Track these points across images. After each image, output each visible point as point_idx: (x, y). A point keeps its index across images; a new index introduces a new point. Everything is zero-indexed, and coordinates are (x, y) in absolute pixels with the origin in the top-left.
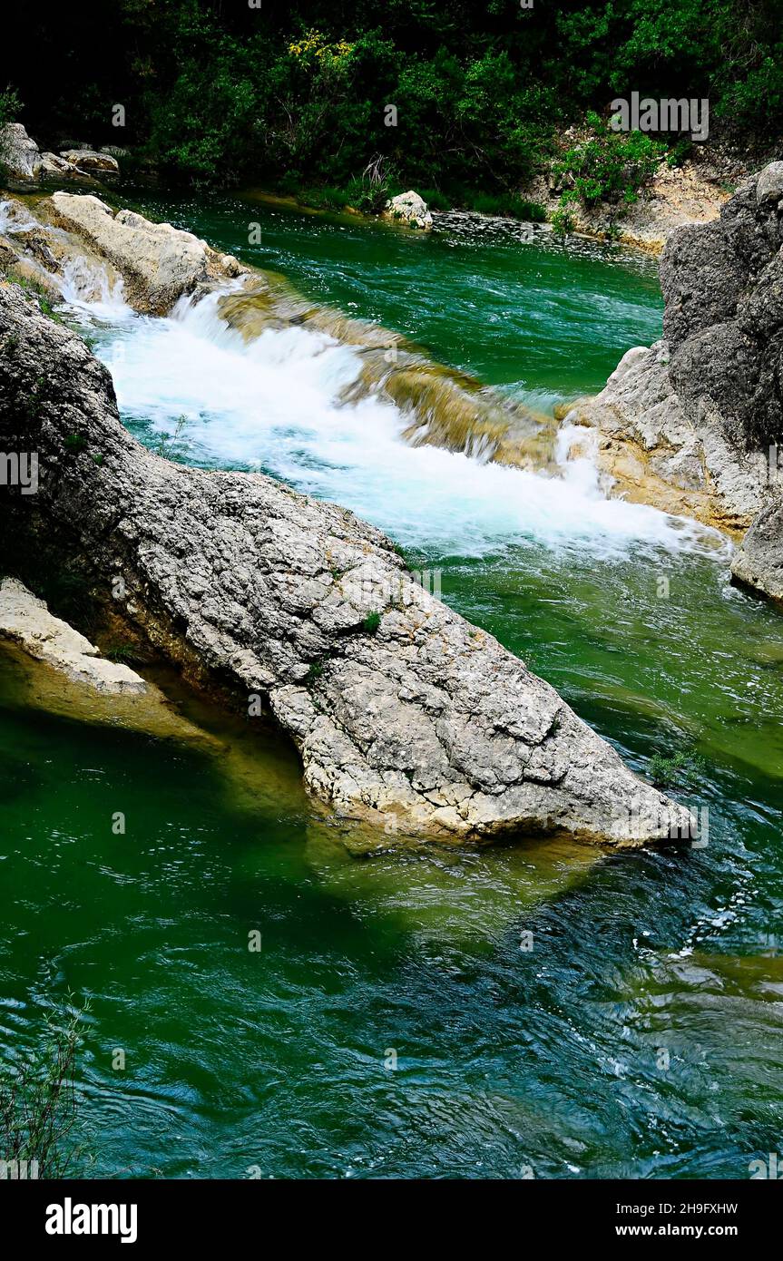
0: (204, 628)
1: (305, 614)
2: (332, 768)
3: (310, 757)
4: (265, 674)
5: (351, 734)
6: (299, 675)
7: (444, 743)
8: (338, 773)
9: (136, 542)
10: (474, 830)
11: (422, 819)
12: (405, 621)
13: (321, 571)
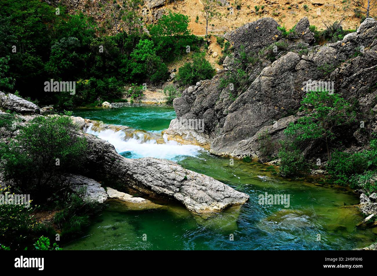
0: (155, 187)
1: (174, 180)
2: (193, 205)
3: (187, 205)
4: (172, 192)
5: (193, 198)
6: (178, 191)
7: (209, 195)
8: (194, 206)
9: (132, 175)
10: (221, 209)
11: (212, 210)
12: (191, 176)
13: (172, 171)
